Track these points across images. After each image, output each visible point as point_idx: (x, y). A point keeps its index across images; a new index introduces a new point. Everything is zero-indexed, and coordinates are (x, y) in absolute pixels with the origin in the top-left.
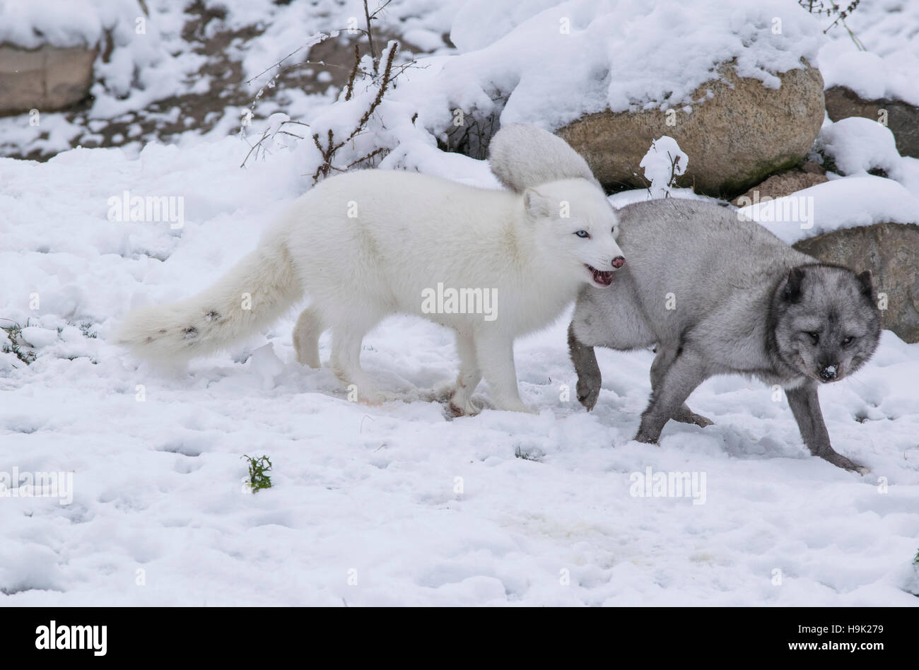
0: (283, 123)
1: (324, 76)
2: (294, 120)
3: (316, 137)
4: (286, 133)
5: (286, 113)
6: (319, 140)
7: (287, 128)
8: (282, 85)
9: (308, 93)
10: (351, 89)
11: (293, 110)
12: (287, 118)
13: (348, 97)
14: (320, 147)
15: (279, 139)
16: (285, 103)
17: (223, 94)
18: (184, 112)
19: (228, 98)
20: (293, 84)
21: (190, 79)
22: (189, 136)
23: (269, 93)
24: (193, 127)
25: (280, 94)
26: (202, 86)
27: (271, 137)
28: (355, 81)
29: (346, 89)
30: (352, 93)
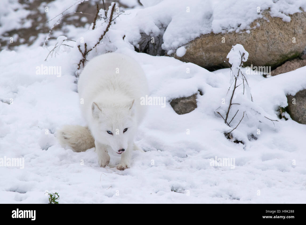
0: (64, 40)
1: (84, 19)
2: (69, 39)
3: (79, 47)
4: (66, 45)
5: (66, 36)
6: (80, 48)
7: (66, 42)
8: (65, 23)
9: (77, 27)
10: (95, 24)
11: (70, 35)
12: (66, 38)
13: (94, 28)
14: (81, 51)
15: (62, 47)
16: (66, 32)
17: (38, 28)
18: (20, 37)
19: (40, 30)
20: (70, 23)
21: (22, 21)
22: (23, 48)
23: (58, 27)
24: (24, 43)
25: (64, 28)
26: (28, 24)
27: (58, 47)
28: (96, 21)
29: (93, 24)
30: (95, 26)
